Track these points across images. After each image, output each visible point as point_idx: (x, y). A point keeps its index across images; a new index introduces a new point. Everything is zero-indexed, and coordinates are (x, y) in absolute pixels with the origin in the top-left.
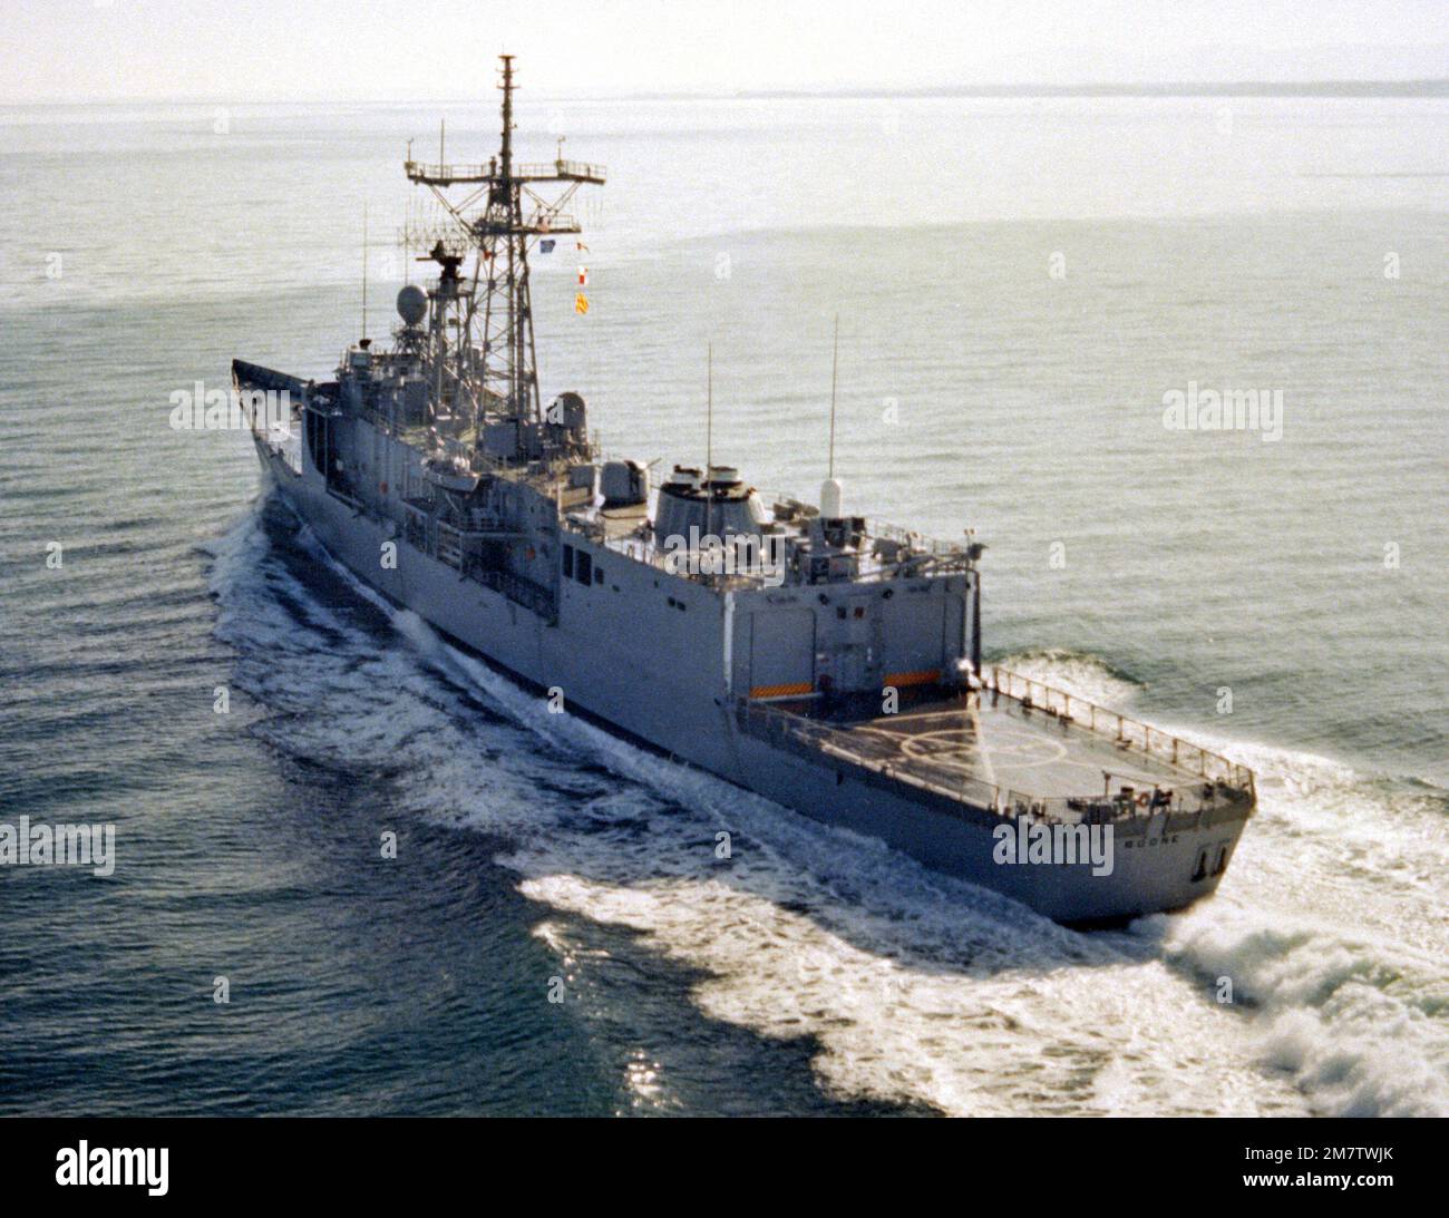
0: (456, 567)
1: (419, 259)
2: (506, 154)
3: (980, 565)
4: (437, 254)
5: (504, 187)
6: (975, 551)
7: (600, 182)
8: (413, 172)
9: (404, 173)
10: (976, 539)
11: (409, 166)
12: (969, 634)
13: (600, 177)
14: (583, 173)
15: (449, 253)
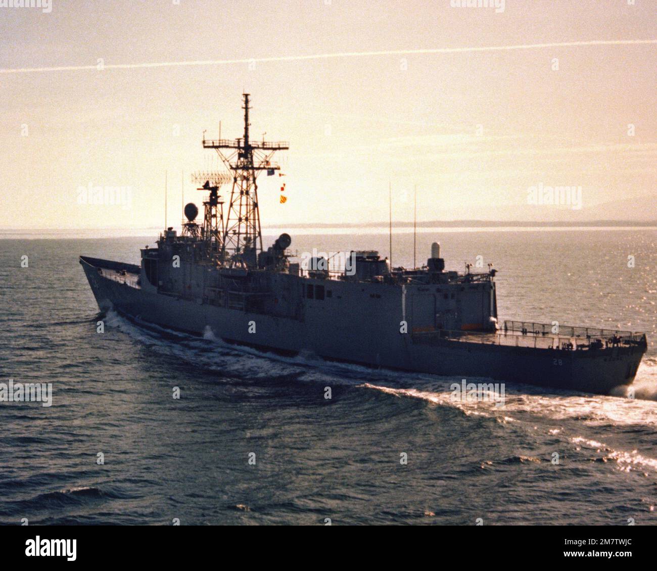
0: (241, 309)
1: (198, 189)
2: (246, 136)
3: (495, 279)
4: (206, 186)
5: (246, 150)
6: (493, 273)
7: (287, 148)
8: (206, 145)
9: (202, 146)
10: (492, 268)
11: (204, 142)
12: (492, 309)
13: (287, 146)
14: (277, 146)
15: (211, 185)
